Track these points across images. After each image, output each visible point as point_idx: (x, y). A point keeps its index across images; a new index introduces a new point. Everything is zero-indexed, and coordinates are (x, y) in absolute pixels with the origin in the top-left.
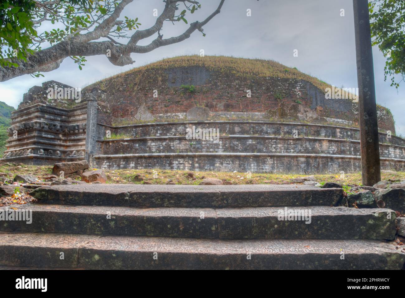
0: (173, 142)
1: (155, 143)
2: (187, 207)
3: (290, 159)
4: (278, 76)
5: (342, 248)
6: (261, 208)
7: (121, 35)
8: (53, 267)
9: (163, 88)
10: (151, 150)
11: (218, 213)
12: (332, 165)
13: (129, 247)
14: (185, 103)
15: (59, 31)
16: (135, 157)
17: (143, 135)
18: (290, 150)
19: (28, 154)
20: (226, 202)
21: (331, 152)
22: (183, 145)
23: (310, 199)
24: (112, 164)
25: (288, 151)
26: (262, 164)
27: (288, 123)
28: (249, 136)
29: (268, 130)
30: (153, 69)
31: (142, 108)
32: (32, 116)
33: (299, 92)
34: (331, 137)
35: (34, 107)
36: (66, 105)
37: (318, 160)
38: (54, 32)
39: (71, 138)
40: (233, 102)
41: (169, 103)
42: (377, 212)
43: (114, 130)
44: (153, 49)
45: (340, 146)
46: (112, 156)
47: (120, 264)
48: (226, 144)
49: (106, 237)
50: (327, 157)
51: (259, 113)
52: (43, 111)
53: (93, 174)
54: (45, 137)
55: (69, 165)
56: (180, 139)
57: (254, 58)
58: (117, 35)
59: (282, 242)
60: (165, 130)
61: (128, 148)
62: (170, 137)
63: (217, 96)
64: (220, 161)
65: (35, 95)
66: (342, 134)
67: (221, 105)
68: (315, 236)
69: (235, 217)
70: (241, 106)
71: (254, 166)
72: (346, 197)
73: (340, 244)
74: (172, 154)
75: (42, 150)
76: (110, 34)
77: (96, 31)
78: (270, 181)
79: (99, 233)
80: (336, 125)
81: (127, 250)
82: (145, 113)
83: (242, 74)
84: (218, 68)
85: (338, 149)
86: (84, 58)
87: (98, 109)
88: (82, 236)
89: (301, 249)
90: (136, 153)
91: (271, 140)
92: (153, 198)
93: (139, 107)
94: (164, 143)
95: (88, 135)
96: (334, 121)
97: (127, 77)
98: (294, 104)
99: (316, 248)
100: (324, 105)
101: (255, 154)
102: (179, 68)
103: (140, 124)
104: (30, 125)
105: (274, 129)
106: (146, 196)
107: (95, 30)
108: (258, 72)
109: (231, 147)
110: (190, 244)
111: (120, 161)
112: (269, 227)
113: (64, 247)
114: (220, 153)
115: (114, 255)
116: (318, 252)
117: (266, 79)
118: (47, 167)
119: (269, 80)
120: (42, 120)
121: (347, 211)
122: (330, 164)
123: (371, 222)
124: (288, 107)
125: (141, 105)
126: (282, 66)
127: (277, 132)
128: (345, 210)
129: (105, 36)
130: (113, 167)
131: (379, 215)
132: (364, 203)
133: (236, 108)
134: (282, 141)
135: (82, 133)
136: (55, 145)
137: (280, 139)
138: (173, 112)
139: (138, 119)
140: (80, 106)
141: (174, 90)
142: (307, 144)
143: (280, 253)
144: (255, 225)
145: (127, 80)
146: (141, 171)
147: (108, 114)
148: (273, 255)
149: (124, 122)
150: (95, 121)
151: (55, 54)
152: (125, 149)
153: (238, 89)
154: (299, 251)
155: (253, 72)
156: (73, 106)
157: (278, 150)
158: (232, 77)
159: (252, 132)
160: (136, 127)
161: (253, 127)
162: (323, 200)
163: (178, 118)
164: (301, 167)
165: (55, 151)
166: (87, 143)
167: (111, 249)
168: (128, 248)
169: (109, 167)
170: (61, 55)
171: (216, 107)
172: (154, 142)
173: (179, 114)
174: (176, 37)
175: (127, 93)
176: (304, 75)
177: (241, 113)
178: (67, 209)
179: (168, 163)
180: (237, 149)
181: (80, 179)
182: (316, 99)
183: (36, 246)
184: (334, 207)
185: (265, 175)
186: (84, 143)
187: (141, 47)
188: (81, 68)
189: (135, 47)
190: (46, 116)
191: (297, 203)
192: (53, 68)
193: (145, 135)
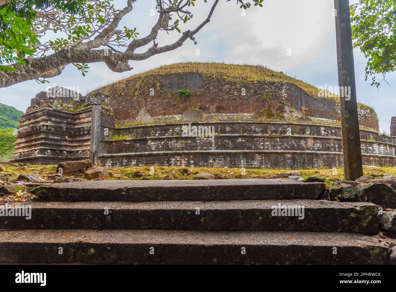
0: (171, 141)
1: (155, 142)
2: (178, 200)
3: (277, 155)
4: (265, 80)
5: (325, 240)
6: (247, 201)
7: (120, 44)
8: (50, 262)
9: (161, 93)
10: (151, 149)
11: (206, 206)
12: (317, 160)
13: (123, 239)
14: (181, 106)
15: (63, 40)
16: (136, 155)
17: (143, 135)
18: (277, 147)
19: (36, 155)
20: (214, 196)
21: (316, 149)
22: (179, 144)
23: (292, 192)
24: (116, 162)
25: (275, 148)
26: (251, 160)
27: (275, 123)
28: (239, 135)
29: (256, 129)
30: (151, 76)
31: (142, 111)
32: (40, 119)
33: (285, 94)
34: (316, 135)
35: (41, 111)
36: (72, 109)
37: (303, 156)
38: (58, 41)
39: (76, 139)
40: (224, 105)
41: (167, 106)
42: (359, 205)
43: (117, 131)
44: (149, 56)
45: (325, 143)
46: (115, 155)
47: (114, 256)
48: (219, 143)
49: (103, 231)
50: (312, 154)
51: (248, 114)
52: (50, 114)
53: (95, 171)
54: (52, 139)
55: (72, 164)
56: (177, 139)
57: (244, 64)
58: (117, 44)
59: (267, 234)
60: (163, 130)
61: (130, 147)
62: (168, 136)
63: (210, 99)
64: (212, 158)
65: (42, 100)
66: (326, 132)
67: (213, 108)
68: (298, 228)
69: (222, 209)
70: (231, 108)
71: (244, 162)
72: (328, 191)
73: (322, 236)
74: (170, 152)
75: (49, 151)
76: (109, 43)
77: (97, 40)
78: (257, 176)
79: (96, 227)
80: (320, 124)
81: (120, 243)
82: (145, 115)
83: (232, 79)
84: (210, 74)
85: (323, 146)
86: (87, 65)
87: (102, 112)
88: (79, 231)
89: (284, 241)
90: (137, 152)
91: (259, 139)
92: (147, 192)
93: (139, 110)
94: (163, 143)
95: (93, 136)
96: (318, 120)
97: (128, 83)
98: (281, 105)
99: (299, 240)
100: (309, 106)
101: (245, 151)
102: (175, 74)
103: (141, 126)
104: (38, 128)
105: (261, 128)
106: (141, 190)
107: (95, 39)
108: (247, 77)
109: (222, 145)
110: (181, 236)
111: (123, 159)
112: (253, 219)
113: (61, 242)
114: (213, 151)
115: (109, 248)
116: (300, 244)
117: (254, 83)
118: (52, 166)
119: (256, 83)
120: (49, 123)
121: (329, 204)
122: (315, 160)
123: (353, 215)
124: (275, 108)
125: (141, 108)
126: (269, 70)
127: (264, 131)
128: (327, 204)
129: (105, 45)
130: (116, 165)
131: (361, 208)
132: (346, 197)
133: (226, 110)
134: (269, 139)
135: (87, 134)
136: (62, 146)
137: (267, 137)
138: (170, 114)
139: (139, 121)
140: (84, 110)
141: (171, 94)
142: (293, 141)
143: (264, 244)
144: (241, 217)
145: (128, 86)
146: (141, 168)
147: (110, 117)
148: (258, 246)
149: (126, 124)
150: (99, 123)
151: (56, 61)
152: (127, 149)
153: (228, 93)
154: (282, 242)
155: (242, 77)
156: (78, 110)
157: (266, 147)
158: (223, 82)
159: (241, 131)
160: (137, 128)
161: (242, 127)
162: (305, 194)
163: (175, 120)
164: (287, 163)
165: (61, 151)
166: (92, 143)
167: (106, 242)
168: (122, 241)
169: (113, 165)
170: (62, 62)
171: (209, 109)
172: (153, 142)
173: (176, 116)
174: (170, 46)
175: (128, 97)
176: (290, 78)
177: (232, 114)
178: (66, 206)
179: (166, 160)
180: (228, 147)
181: (83, 177)
182: (301, 100)
183: (34, 242)
184: (316, 201)
185: (253, 170)
186: (89, 143)
187: (138, 55)
188: (84, 75)
189: (132, 55)
190: (53, 119)
191: (281, 197)
192: (55, 74)
193: (145, 135)
